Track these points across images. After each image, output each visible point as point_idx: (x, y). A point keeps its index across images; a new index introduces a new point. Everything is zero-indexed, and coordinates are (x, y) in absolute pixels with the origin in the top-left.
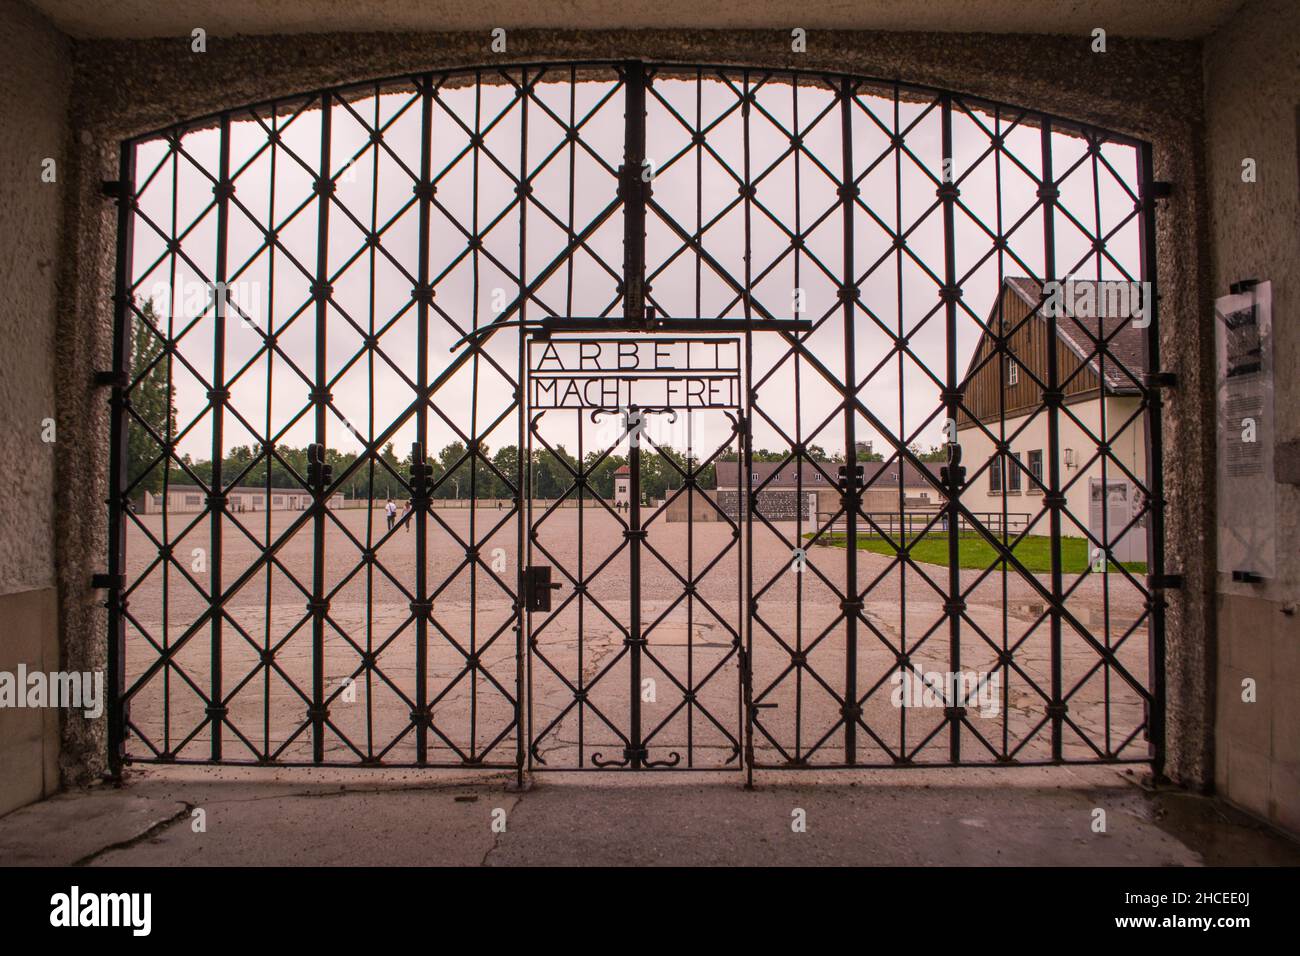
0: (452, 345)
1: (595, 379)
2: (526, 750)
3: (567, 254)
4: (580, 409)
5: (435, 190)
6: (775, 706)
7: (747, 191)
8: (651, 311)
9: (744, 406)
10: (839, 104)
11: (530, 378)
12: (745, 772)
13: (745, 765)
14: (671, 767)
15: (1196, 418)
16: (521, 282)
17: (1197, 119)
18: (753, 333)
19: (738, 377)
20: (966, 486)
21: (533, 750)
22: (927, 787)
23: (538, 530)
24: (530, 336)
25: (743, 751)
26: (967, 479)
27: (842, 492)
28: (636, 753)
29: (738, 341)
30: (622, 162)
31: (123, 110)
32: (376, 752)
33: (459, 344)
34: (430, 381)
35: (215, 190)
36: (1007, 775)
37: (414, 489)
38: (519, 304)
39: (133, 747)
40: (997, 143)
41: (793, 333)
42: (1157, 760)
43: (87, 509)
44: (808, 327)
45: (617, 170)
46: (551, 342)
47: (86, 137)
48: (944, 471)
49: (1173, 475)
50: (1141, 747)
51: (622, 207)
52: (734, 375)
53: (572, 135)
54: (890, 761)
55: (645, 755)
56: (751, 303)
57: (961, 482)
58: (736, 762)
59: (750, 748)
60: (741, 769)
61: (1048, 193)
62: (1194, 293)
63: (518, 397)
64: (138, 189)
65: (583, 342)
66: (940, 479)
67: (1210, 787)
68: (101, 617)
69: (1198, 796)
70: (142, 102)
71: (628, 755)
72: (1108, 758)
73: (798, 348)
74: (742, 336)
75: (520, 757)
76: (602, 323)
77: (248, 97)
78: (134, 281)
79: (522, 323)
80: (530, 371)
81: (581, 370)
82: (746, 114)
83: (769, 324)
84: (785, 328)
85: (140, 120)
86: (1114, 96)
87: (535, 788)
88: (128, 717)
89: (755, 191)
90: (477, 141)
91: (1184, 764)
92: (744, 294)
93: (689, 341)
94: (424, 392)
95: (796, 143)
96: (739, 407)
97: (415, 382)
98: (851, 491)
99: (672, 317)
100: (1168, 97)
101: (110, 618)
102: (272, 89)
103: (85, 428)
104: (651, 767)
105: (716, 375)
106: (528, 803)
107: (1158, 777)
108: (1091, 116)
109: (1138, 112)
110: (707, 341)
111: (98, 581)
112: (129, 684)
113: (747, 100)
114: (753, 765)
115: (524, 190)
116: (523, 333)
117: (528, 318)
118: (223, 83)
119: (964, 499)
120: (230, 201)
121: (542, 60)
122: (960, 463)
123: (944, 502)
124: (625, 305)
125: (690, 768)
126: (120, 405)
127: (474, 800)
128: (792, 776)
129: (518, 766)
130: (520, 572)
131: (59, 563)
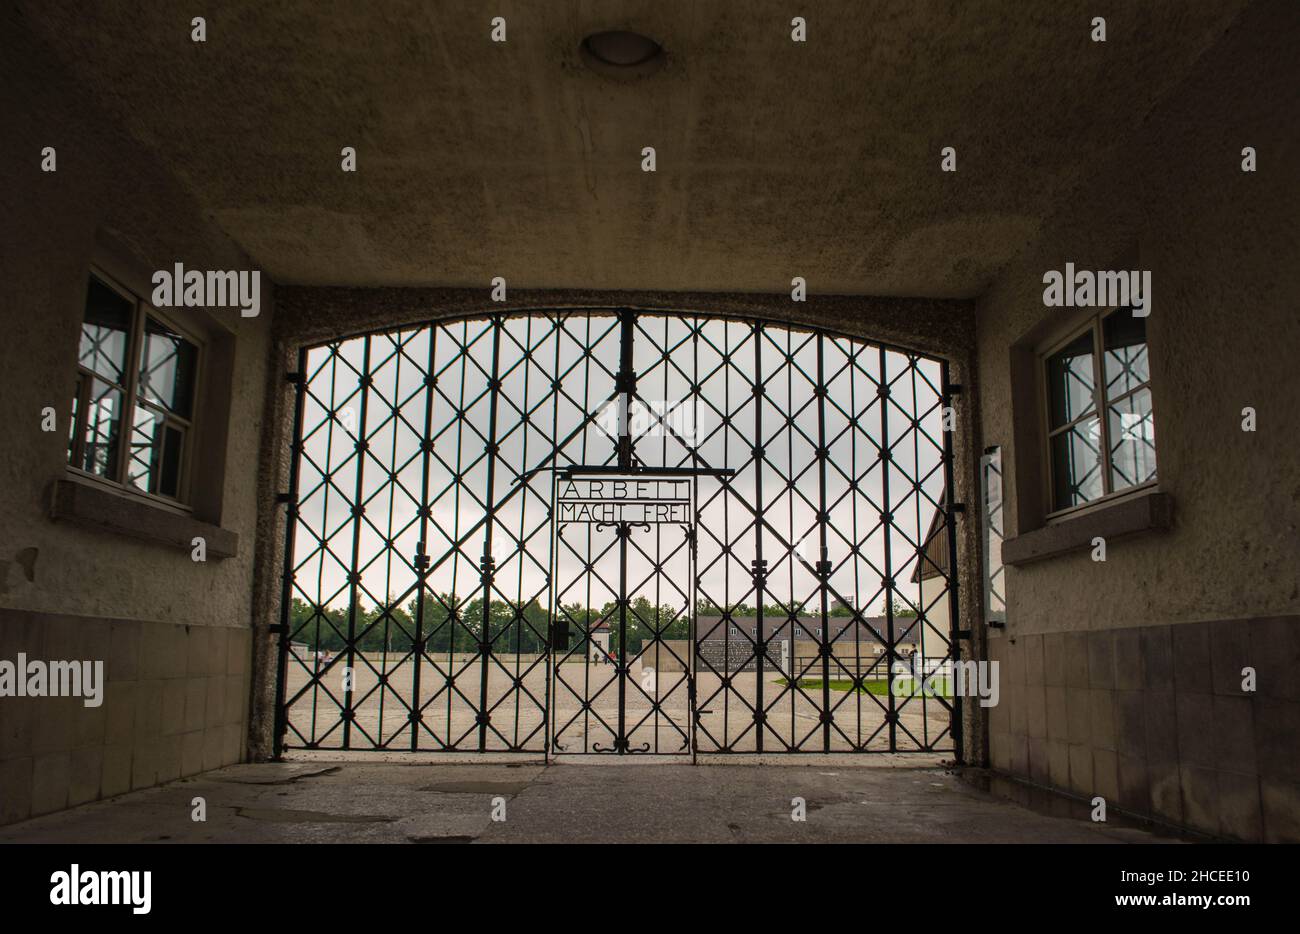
0: (511, 481)
1: (599, 504)
2: (550, 741)
3: (583, 426)
4: (589, 522)
5: (500, 385)
6: (711, 712)
7: (696, 389)
8: (635, 462)
9: (693, 522)
10: (753, 336)
11: (558, 503)
12: (690, 757)
13: (692, 751)
14: (644, 752)
15: (973, 531)
16: (554, 443)
17: (972, 347)
18: (699, 476)
19: (689, 504)
20: (832, 574)
21: (555, 741)
22: (808, 766)
23: (561, 599)
24: (559, 477)
25: (691, 743)
26: (832, 569)
27: (754, 577)
28: (622, 743)
29: (689, 481)
30: (619, 371)
31: (307, 330)
32: (452, 743)
33: (515, 480)
34: (495, 504)
35: (360, 381)
36: (862, 759)
37: (483, 572)
38: (552, 456)
39: (289, 738)
40: (852, 360)
41: (723, 477)
42: (958, 751)
43: (270, 581)
44: (733, 473)
45: (615, 375)
46: (572, 481)
47: (281, 346)
48: (818, 564)
49: (965, 568)
50: (948, 742)
51: (618, 397)
52: (686, 502)
53: (588, 353)
54: (785, 749)
55: (627, 744)
56: (697, 458)
57: (829, 571)
58: (686, 750)
59: (695, 740)
60: (689, 753)
61: (884, 391)
62: (971, 454)
63: (551, 514)
64: (309, 378)
65: (592, 481)
66: (815, 569)
67: (987, 763)
68: (275, 651)
69: (980, 769)
70: (318, 326)
71: (616, 744)
72: (927, 749)
73: (726, 486)
74: (692, 478)
75: (547, 745)
76: (604, 469)
77: (383, 323)
78: (304, 436)
79: (554, 468)
80: (558, 498)
81: (591, 498)
82: (696, 340)
83: (708, 471)
84: (717, 473)
85: (314, 335)
86: (920, 333)
87: (555, 764)
88: (287, 718)
89: (700, 389)
90: (528, 355)
91: (974, 753)
92: (693, 452)
93: (658, 481)
94: (491, 511)
95: (727, 360)
96: (689, 522)
97: (485, 504)
98: (760, 576)
99: (648, 466)
100: (954, 334)
101: (280, 652)
102: (399, 319)
103: (272, 529)
104: (631, 753)
105: (675, 502)
106: (551, 770)
107: (959, 762)
108: (911, 344)
109: (937, 343)
110: (669, 481)
111: (273, 629)
112: (288, 699)
113: (696, 332)
114: (696, 751)
115: (557, 386)
116: (555, 474)
117: (557, 465)
118: (371, 315)
119: (830, 582)
120: (369, 388)
121: (569, 306)
122: (828, 560)
123: (819, 583)
124: (619, 459)
125: (656, 753)
126: (293, 515)
127: (518, 766)
128: (721, 758)
129: (546, 752)
130: (550, 625)
131: (254, 614)
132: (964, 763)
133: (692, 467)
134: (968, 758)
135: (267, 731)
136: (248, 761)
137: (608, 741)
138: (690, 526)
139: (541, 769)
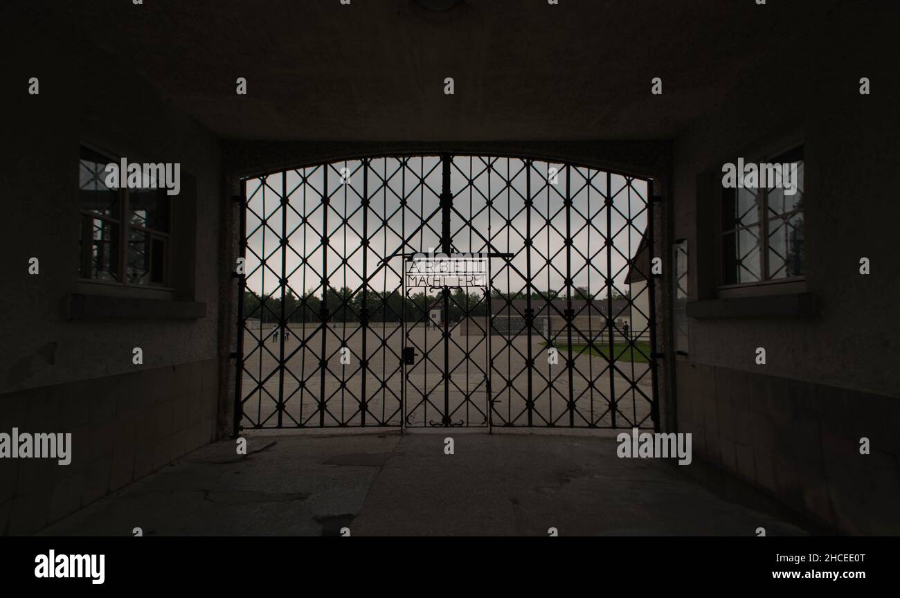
2: (404, 419)
5: (369, 203)
6: (500, 401)
7: (489, 203)
8: (453, 249)
9: (488, 286)
10: (526, 168)
12: (489, 429)
13: (489, 425)
14: (460, 426)
15: (667, 291)
17: (670, 172)
18: (492, 258)
20: (574, 317)
21: (407, 419)
22: (561, 435)
23: (409, 333)
24: (406, 259)
25: (488, 420)
26: (575, 314)
27: (526, 319)
28: (447, 421)
30: (442, 192)
31: (244, 168)
32: (345, 422)
34: (368, 277)
35: (281, 201)
36: (594, 432)
37: (362, 318)
39: (244, 422)
41: (507, 258)
42: (657, 428)
43: (229, 326)
44: (513, 256)
45: (439, 195)
47: (228, 178)
48: (565, 311)
49: (661, 313)
50: (649, 423)
51: (441, 209)
54: (546, 424)
55: (450, 421)
57: (573, 315)
58: (485, 425)
59: (491, 418)
60: (487, 426)
61: (609, 202)
63: (402, 282)
64: (248, 199)
66: (564, 314)
68: (234, 369)
70: (251, 166)
71: (443, 421)
72: (636, 427)
75: (402, 422)
77: (293, 163)
78: (247, 236)
79: (403, 254)
83: (498, 254)
84: (503, 256)
85: (249, 172)
86: (635, 163)
87: (407, 434)
88: (242, 410)
89: (492, 203)
94: (365, 281)
98: (529, 318)
99: (460, 252)
101: (237, 369)
103: (229, 295)
104: (452, 426)
106: (404, 438)
108: (628, 169)
109: (646, 169)
111: (233, 355)
112: (242, 399)
113: (490, 167)
114: (492, 425)
115: (404, 203)
116: (404, 258)
117: (405, 253)
118: (284, 159)
119: (573, 322)
121: (410, 152)
122: (572, 308)
123: (565, 323)
124: (442, 248)
125: (468, 426)
126: (242, 285)
127: (384, 437)
128: (507, 430)
129: (401, 426)
130: (402, 350)
131: (219, 348)
133: (487, 252)
135: (230, 420)
136: (217, 440)
137: (439, 419)
138: (487, 288)
139: (399, 438)
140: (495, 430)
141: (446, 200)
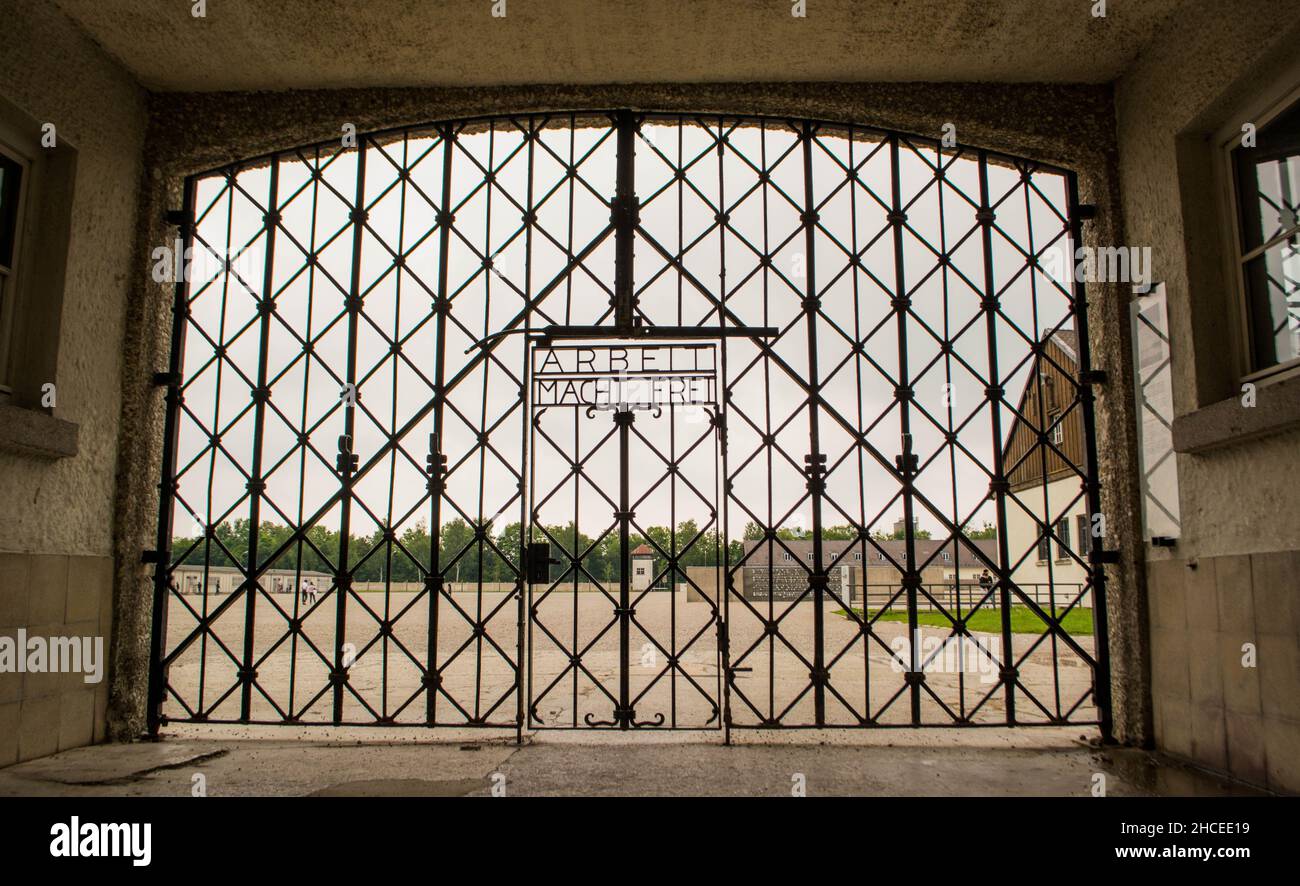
0: (467, 349)
1: (590, 380)
2: (525, 710)
3: (566, 273)
4: (577, 406)
5: (453, 219)
6: (750, 670)
7: (722, 219)
8: (638, 320)
9: (720, 402)
10: (801, 144)
11: (534, 380)
12: (722, 733)
13: (723, 724)
14: (656, 726)
15: (1121, 408)
16: (526, 296)
17: (1111, 150)
18: (728, 339)
19: (715, 378)
20: (919, 472)
21: (532, 710)
22: (890, 746)
23: (539, 512)
24: (533, 344)
25: (722, 715)
26: (919, 466)
27: (807, 478)
28: (625, 715)
29: (714, 346)
30: (615, 195)
31: (190, 151)
32: (389, 713)
33: (472, 349)
34: (446, 381)
35: (265, 219)
36: (967, 737)
37: (431, 475)
38: (524, 316)
39: (170, 708)
40: (939, 174)
41: (762, 339)
42: (1105, 724)
43: (142, 492)
44: (776, 334)
45: (609, 201)
46: (552, 349)
47: (157, 173)
48: (898, 459)
49: (1108, 462)
50: (1089, 712)
51: (614, 232)
52: (710, 375)
53: (572, 172)
54: (856, 722)
55: (632, 715)
56: (725, 313)
57: (915, 469)
58: (715, 723)
59: (728, 709)
60: (720, 728)
61: (986, 217)
62: (1114, 300)
63: (523, 395)
64: (197, 219)
65: (579, 348)
66: (895, 465)
67: (1150, 742)
68: (148, 589)
69: (1140, 751)
70: (206, 144)
71: (617, 715)
72: (1060, 721)
73: (767, 352)
74: (718, 342)
75: (520, 717)
76: (596, 331)
77: (295, 141)
78: (191, 296)
79: (527, 330)
80: (534, 374)
81: (578, 373)
82: (721, 153)
83: (741, 330)
84: (754, 334)
85: (203, 160)
86: (1037, 132)
87: (532, 744)
88: (167, 680)
89: (728, 218)
90: (490, 178)
91: (1129, 727)
92: (720, 307)
93: (671, 347)
94: (441, 391)
95: (764, 177)
96: (715, 403)
97: (434, 383)
98: (816, 476)
99: (656, 325)
100: (1085, 132)
101: (156, 590)
102: (316, 135)
103: (144, 420)
104: (638, 727)
105: (695, 374)
106: (525, 753)
107: (1107, 739)
108: (1022, 149)
109: (1060, 146)
110: (687, 347)
111: (148, 557)
112: (168, 652)
113: (721, 142)
114: (730, 725)
115: (530, 218)
116: (528, 339)
117: (532, 326)
118: (276, 129)
119: (916, 484)
120: (277, 228)
121: (546, 110)
122: (913, 452)
123: (899, 486)
124: (616, 316)
125: (674, 727)
126: (175, 402)
127: (478, 749)
128: (767, 736)
129: (519, 726)
130: (522, 550)
131: (117, 536)
132: (1114, 742)
133: (718, 325)
134: (1118, 733)
135: (140, 698)
136: (108, 740)
137: (605, 710)
138: (717, 408)
139: (511, 751)
140: (737, 735)
141: (625, 213)
